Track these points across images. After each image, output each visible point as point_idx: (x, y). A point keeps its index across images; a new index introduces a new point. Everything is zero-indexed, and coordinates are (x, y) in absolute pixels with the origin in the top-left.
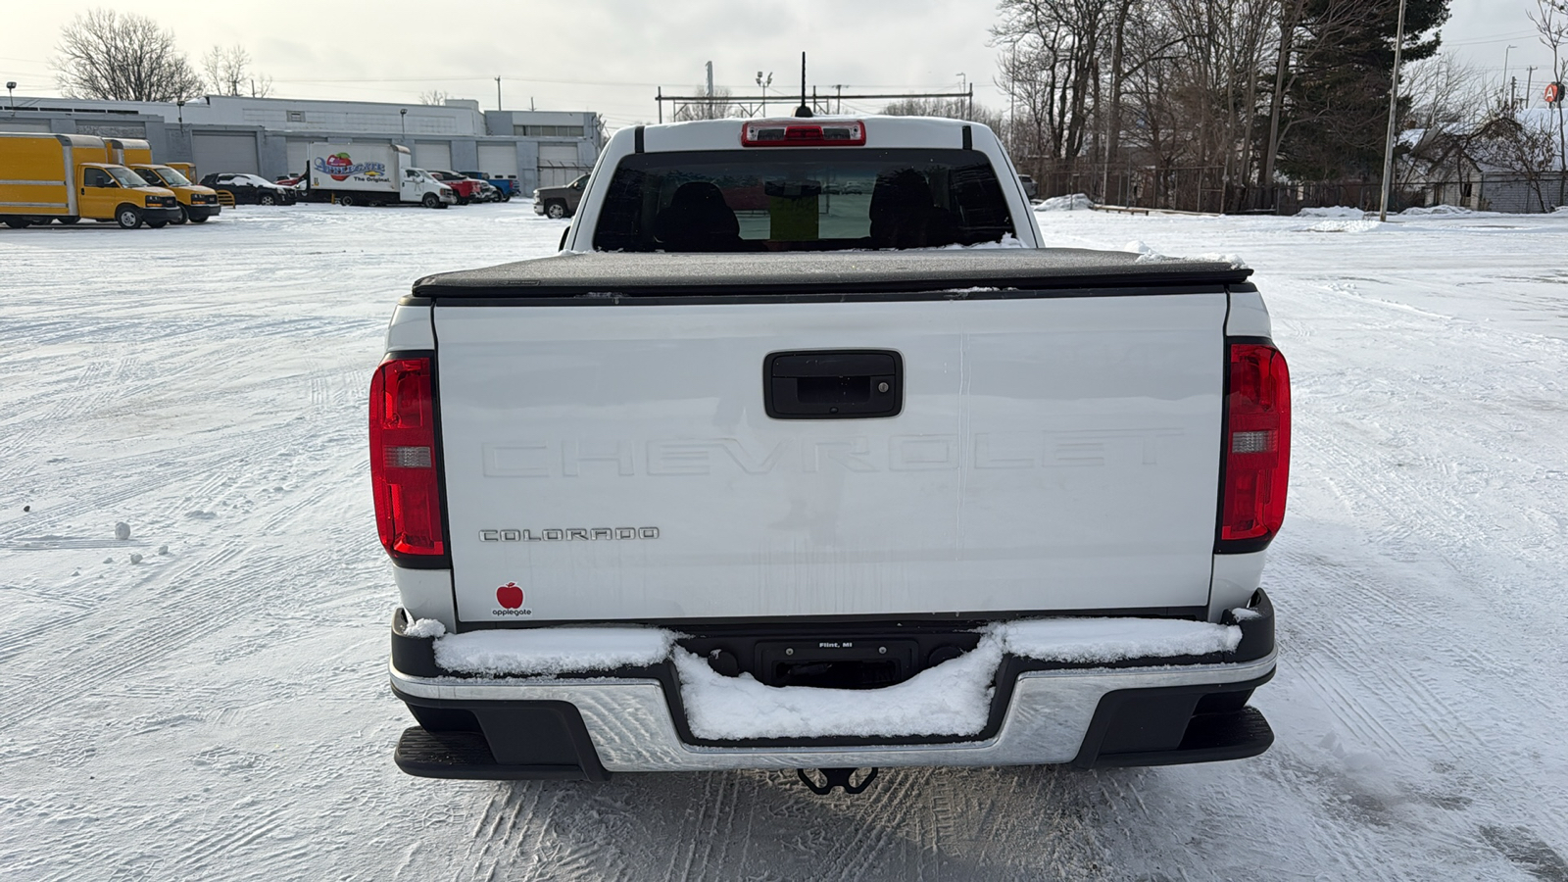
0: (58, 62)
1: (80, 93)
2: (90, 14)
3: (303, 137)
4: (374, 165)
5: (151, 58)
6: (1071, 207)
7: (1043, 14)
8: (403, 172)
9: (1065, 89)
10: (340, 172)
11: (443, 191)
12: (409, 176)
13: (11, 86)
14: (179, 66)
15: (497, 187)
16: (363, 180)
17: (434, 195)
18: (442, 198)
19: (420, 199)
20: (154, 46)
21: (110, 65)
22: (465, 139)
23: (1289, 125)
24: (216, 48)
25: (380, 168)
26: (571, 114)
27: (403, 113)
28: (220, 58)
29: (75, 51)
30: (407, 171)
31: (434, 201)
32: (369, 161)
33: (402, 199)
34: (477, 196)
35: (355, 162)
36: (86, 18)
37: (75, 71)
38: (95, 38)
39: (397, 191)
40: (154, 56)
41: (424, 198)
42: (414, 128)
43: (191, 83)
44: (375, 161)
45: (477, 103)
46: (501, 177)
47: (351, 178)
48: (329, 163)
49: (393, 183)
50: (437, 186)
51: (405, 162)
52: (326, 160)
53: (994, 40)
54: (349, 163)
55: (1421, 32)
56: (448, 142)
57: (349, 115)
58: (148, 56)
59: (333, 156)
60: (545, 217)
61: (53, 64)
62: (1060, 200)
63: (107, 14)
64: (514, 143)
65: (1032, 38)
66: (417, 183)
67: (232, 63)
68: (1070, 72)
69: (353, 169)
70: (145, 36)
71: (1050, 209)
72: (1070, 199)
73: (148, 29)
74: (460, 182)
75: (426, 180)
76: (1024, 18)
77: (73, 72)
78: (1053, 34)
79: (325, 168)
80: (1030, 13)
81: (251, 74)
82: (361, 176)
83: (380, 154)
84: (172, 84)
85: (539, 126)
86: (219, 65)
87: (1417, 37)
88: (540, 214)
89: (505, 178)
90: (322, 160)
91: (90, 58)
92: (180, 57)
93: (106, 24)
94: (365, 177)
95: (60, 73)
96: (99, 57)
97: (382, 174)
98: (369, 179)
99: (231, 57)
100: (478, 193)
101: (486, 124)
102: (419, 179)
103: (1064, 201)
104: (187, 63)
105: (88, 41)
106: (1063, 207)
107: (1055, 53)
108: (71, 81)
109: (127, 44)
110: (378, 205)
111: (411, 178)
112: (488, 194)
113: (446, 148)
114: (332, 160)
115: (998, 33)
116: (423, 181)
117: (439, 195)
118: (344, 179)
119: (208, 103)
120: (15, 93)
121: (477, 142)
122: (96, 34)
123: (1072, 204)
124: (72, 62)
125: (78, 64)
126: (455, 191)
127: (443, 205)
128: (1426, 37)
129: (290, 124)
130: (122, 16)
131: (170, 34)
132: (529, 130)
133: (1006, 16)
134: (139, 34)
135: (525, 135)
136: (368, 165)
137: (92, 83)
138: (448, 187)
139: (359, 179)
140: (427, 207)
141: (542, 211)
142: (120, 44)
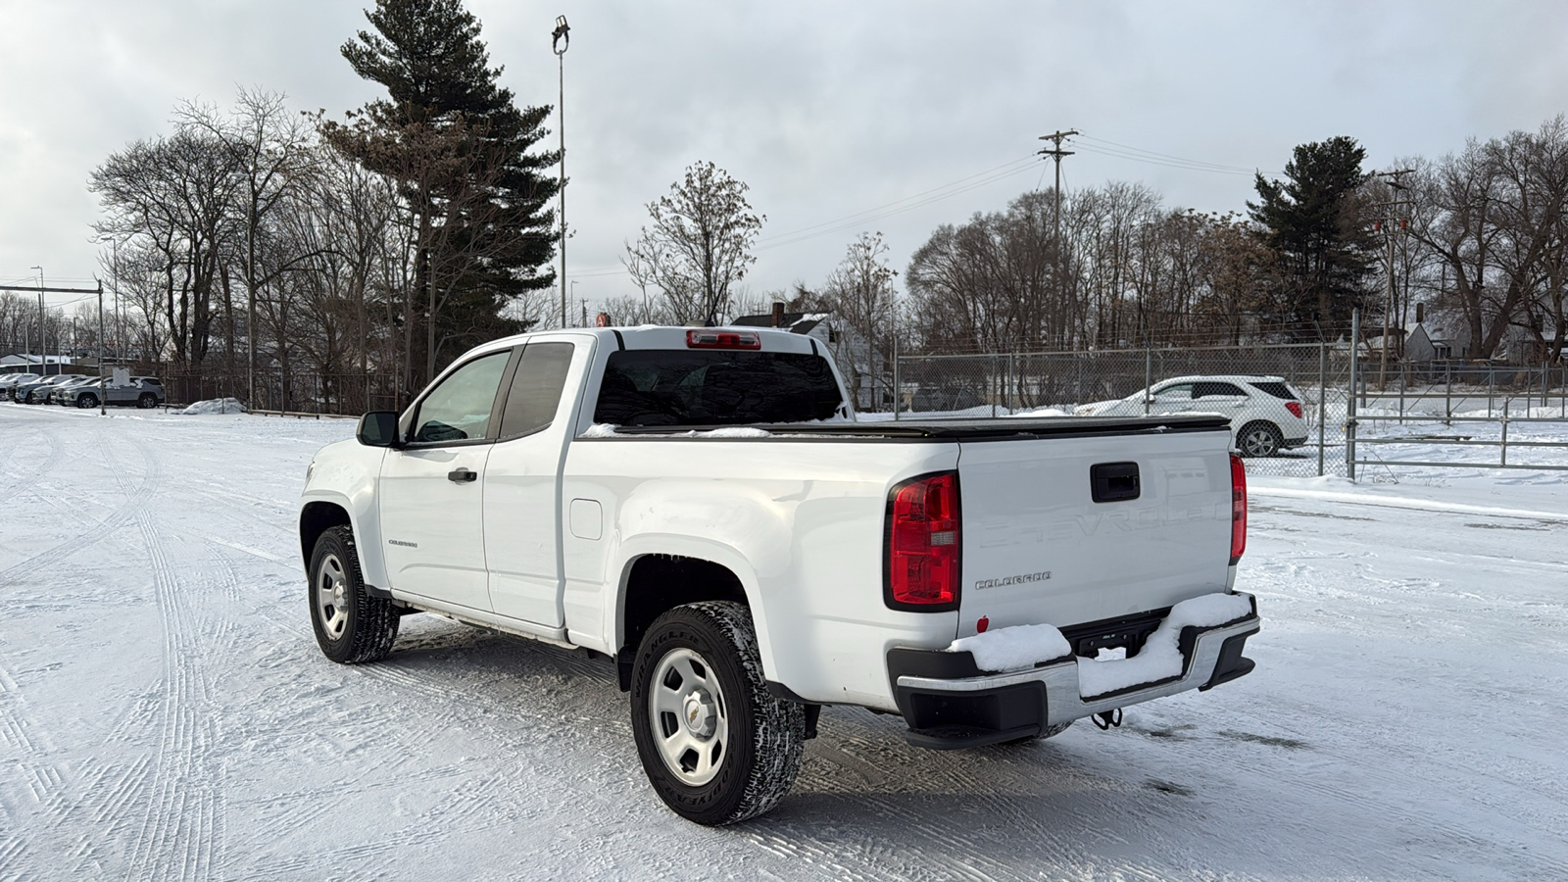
6: (223, 411)
7: (154, 216)
9: (185, 292)
23: (443, 340)
53: (98, 237)
55: (537, 266)
62: (209, 403)
65: (143, 238)
68: (189, 276)
71: (201, 413)
72: (219, 403)
76: (131, 217)
78: (166, 237)
80: (137, 213)
87: (534, 271)
103: (214, 405)
106: (213, 410)
107: (169, 254)
115: (104, 230)
123: (223, 408)
128: (542, 271)
133: (110, 213)
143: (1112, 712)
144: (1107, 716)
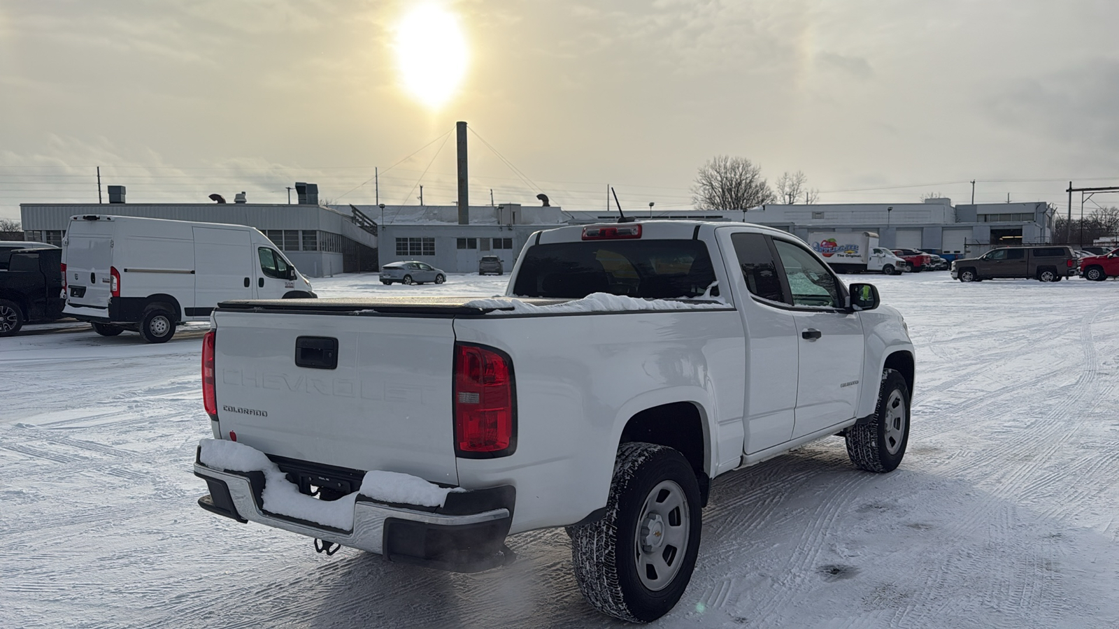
0: (694, 189)
1: (705, 206)
2: (715, 159)
3: (819, 229)
4: (851, 246)
5: (746, 183)
8: (871, 250)
10: (828, 251)
11: (898, 263)
12: (875, 253)
13: (652, 205)
14: (762, 185)
15: (947, 260)
16: (843, 256)
17: (891, 266)
18: (897, 268)
19: (881, 269)
20: (748, 176)
21: (722, 189)
22: (934, 226)
24: (786, 174)
25: (855, 248)
26: (1024, 204)
27: (889, 210)
28: (787, 180)
29: (704, 181)
30: (874, 250)
31: (891, 270)
32: (848, 243)
33: (868, 268)
34: (927, 266)
35: (839, 244)
36: (712, 162)
37: (702, 193)
38: (716, 173)
39: (865, 263)
40: (748, 181)
41: (884, 268)
42: (896, 219)
43: (768, 196)
44: (852, 244)
45: (950, 200)
46: (949, 252)
47: (835, 255)
48: (822, 246)
49: (863, 258)
50: (893, 259)
51: (874, 243)
52: (820, 243)
54: (836, 245)
56: (921, 229)
57: (854, 213)
58: (744, 181)
59: (824, 241)
60: (958, 280)
61: (692, 190)
63: (724, 158)
64: (971, 228)
66: (880, 258)
67: (795, 183)
69: (837, 248)
70: (743, 169)
73: (746, 165)
74: (915, 256)
75: (888, 256)
77: (702, 194)
79: (819, 249)
81: (806, 189)
82: (842, 253)
83: (857, 239)
84: (757, 198)
85: (997, 215)
86: (787, 184)
88: (955, 279)
89: (952, 253)
90: (818, 244)
91: (712, 185)
92: (763, 181)
93: (722, 164)
94: (845, 254)
95: (694, 195)
96: (716, 184)
97: (857, 252)
98: (847, 256)
99: (795, 178)
100: (928, 264)
101: (956, 215)
102: (881, 255)
104: (767, 185)
105: (711, 175)
108: (700, 199)
109: (733, 175)
110: (854, 273)
111: (876, 255)
112: (939, 264)
113: (919, 233)
114: (824, 243)
116: (885, 256)
117: (894, 265)
118: (830, 256)
119: (764, 209)
120: (654, 208)
121: (943, 227)
122: (716, 171)
124: (702, 188)
125: (705, 189)
126: (909, 263)
127: (898, 273)
129: (814, 220)
130: (732, 159)
131: (758, 167)
132: (989, 217)
134: (740, 169)
135: (985, 221)
136: (847, 246)
137: (711, 200)
138: (903, 260)
139: (841, 256)
140: (886, 274)
141: (956, 276)
142: (729, 175)
143: (332, 544)
144: (327, 545)
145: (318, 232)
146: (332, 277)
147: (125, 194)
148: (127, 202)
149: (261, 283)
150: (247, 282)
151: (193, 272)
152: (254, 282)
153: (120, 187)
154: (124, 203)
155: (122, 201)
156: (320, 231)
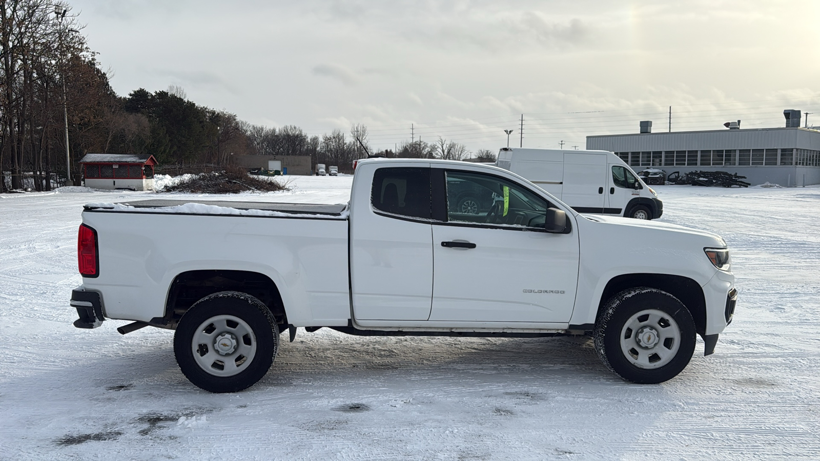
145: (795, 150)
146: (804, 187)
147: (651, 126)
148: (652, 132)
149: (612, 191)
150: (601, 191)
151: (561, 183)
152: (606, 191)
153: (648, 121)
154: (650, 133)
155: (648, 131)
156: (797, 149)
